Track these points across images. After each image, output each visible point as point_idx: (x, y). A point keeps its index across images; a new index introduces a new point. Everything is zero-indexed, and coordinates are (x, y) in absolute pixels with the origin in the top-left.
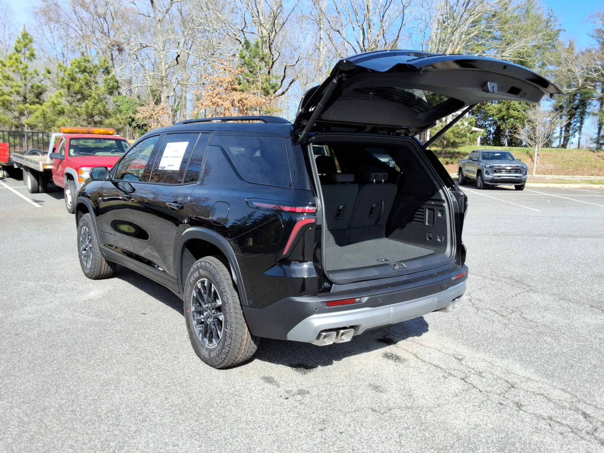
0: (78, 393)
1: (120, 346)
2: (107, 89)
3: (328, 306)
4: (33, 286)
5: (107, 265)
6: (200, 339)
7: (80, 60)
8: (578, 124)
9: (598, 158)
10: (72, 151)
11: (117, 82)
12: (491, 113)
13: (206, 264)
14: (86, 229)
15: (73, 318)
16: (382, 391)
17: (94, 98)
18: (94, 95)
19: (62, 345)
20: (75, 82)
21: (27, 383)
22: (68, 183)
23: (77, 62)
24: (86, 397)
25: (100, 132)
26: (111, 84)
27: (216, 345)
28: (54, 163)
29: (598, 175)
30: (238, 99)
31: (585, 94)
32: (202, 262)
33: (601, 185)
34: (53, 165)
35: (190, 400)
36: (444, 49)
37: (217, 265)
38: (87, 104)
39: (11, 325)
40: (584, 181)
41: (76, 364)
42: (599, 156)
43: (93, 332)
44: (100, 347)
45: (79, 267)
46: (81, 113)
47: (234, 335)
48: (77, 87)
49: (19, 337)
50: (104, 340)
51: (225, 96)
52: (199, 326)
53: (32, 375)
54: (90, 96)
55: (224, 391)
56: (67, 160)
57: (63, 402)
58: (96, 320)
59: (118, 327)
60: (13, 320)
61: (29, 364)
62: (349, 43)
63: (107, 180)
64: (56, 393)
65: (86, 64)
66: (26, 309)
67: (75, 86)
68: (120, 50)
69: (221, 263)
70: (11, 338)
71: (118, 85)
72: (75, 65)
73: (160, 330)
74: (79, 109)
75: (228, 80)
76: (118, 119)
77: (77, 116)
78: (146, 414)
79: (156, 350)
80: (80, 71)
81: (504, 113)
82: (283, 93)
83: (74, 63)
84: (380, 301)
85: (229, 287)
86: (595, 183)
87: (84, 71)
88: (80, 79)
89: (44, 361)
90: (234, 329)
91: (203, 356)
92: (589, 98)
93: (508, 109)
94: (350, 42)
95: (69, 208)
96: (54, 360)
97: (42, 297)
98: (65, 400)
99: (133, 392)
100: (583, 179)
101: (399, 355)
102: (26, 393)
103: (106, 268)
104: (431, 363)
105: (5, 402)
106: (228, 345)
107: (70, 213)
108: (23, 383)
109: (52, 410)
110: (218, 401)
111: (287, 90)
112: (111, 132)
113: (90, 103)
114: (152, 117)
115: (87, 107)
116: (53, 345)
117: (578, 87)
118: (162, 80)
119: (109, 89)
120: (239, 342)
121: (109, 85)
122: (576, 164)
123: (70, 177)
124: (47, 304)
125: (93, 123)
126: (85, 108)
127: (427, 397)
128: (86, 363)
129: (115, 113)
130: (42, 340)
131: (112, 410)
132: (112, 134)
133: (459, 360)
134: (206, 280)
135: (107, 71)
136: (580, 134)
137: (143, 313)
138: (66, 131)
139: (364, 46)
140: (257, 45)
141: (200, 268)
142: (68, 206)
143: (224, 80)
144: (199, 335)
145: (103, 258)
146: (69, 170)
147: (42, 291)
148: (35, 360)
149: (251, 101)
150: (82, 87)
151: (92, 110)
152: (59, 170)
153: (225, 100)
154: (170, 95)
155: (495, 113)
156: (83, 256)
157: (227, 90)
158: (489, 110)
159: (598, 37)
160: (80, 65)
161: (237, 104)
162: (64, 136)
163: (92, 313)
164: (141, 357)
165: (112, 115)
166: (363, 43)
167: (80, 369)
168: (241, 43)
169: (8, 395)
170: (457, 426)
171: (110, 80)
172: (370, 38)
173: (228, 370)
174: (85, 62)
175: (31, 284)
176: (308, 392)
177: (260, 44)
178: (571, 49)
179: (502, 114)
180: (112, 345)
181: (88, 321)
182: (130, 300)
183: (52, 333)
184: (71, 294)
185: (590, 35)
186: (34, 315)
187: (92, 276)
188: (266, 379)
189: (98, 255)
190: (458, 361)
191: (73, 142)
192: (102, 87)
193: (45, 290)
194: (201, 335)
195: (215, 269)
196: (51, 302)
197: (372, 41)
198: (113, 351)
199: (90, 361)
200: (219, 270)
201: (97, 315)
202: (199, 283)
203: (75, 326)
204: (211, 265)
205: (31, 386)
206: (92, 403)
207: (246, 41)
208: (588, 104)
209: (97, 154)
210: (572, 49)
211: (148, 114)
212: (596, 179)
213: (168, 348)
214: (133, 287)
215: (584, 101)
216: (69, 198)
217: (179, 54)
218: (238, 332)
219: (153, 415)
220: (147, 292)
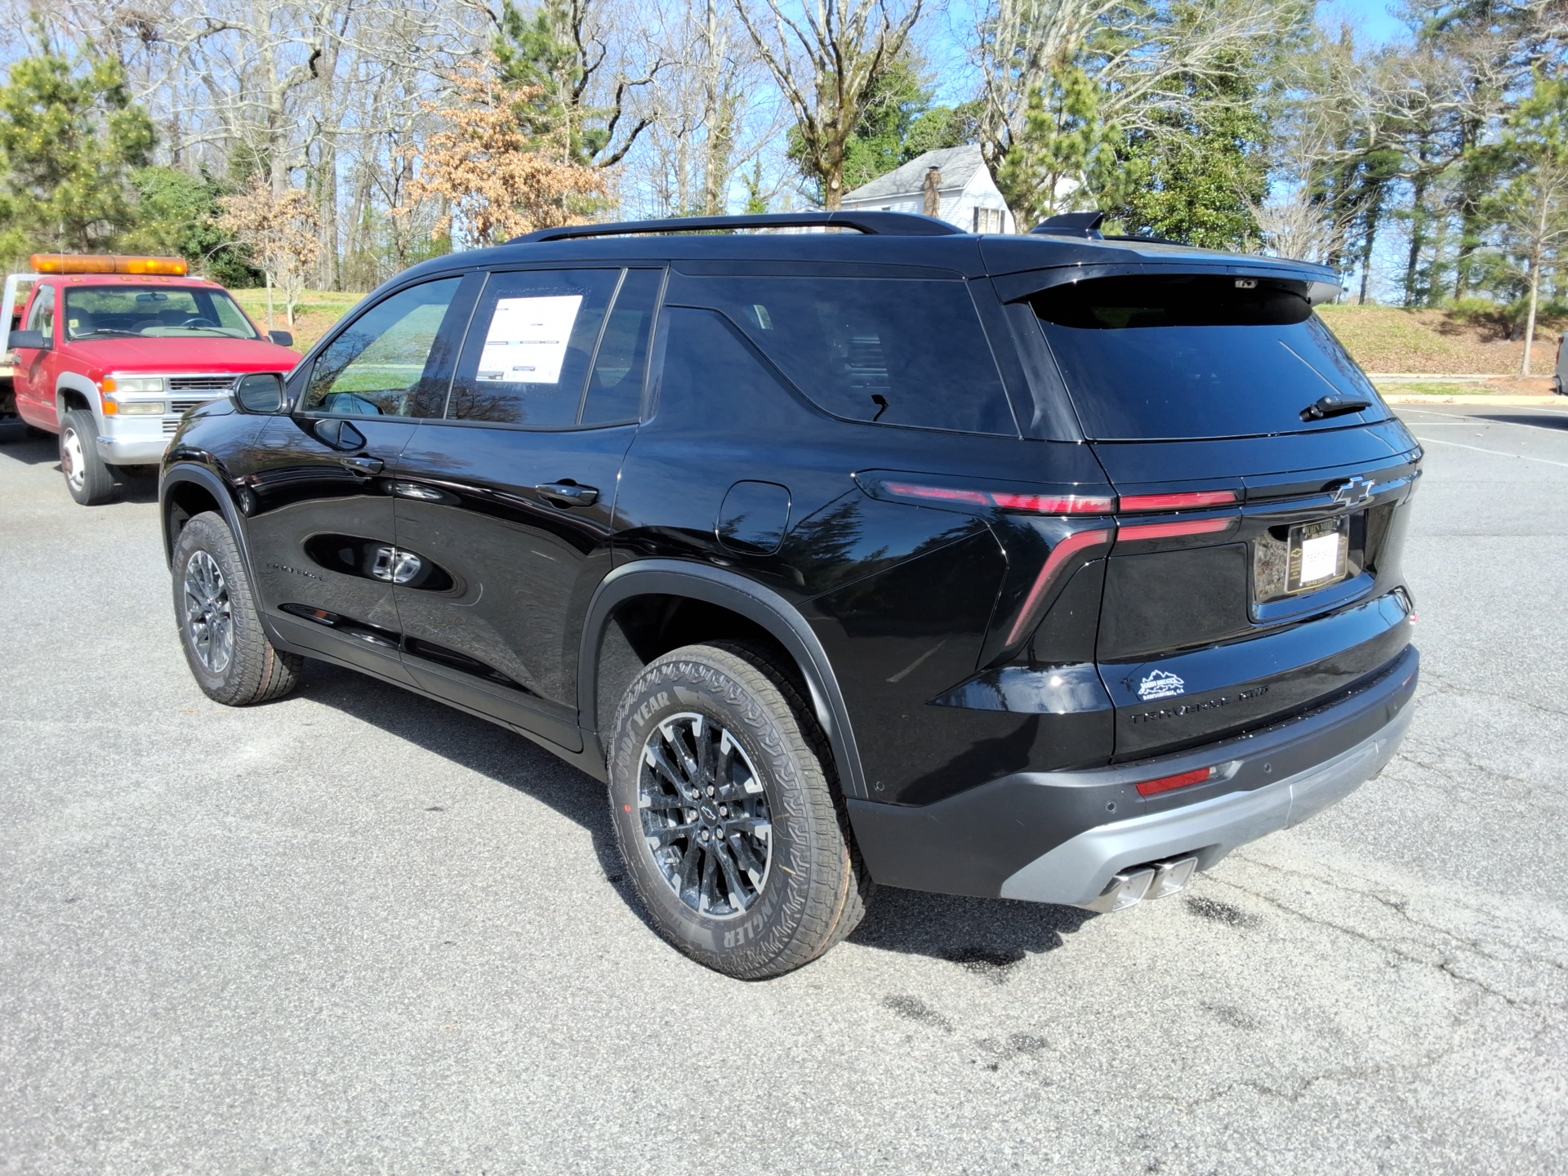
0: (352, 1093)
1: (413, 922)
2: (121, 149)
3: (1142, 794)
4: (59, 736)
5: (279, 663)
6: (677, 893)
7: (37, 65)
8: (1362, 243)
9: (1422, 328)
10: (74, 323)
11: (149, 127)
12: (1149, 213)
13: (697, 671)
14: (205, 559)
15: (227, 834)
16: (1251, 1025)
17: (87, 175)
18: (84, 165)
19: (231, 930)
20: (28, 128)
21: (173, 1073)
22: (71, 418)
23: (29, 71)
24: (383, 1108)
25: (147, 269)
26: (133, 135)
27: (742, 911)
28: (19, 361)
29: (1424, 371)
30: (524, 174)
31: (1381, 164)
32: (682, 667)
33: (1447, 397)
34: (17, 365)
35: (711, 1094)
36: (1036, 43)
37: (740, 674)
38: (66, 192)
39: (40, 869)
40: (1403, 386)
41: (302, 990)
42: (1424, 323)
43: (307, 877)
44: (352, 928)
45: (185, 668)
46: (51, 217)
47: (813, 885)
48: (35, 143)
49: (83, 908)
50: (355, 904)
51: (486, 164)
52: (665, 850)
53: (177, 1039)
54: (74, 168)
55: (799, 1053)
56: (63, 351)
57: (318, 1132)
58: (301, 836)
59: (377, 858)
60: (39, 852)
61: (151, 1000)
62: (789, 23)
63: (284, 414)
64: (279, 1100)
65: (58, 77)
66: (68, 811)
67: (29, 138)
68: (148, 36)
69: (750, 668)
70: (56, 912)
71: (152, 137)
72: (26, 78)
73: (508, 859)
74: (44, 206)
75: (492, 119)
76: (155, 233)
77: (37, 226)
78: (600, 1151)
79: (528, 927)
80: (41, 98)
81: (1182, 213)
82: (616, 159)
83: (23, 74)
84: (1267, 769)
85: (792, 741)
86: (1432, 392)
87: (51, 98)
88: (41, 119)
89: (195, 986)
90: (814, 867)
91: (693, 944)
92: (1390, 174)
93: (1190, 204)
94: (792, 22)
95: (78, 488)
96: (226, 982)
97: (100, 770)
98: (321, 1125)
99: (524, 1076)
100: (1400, 381)
101: (1229, 902)
102: (182, 1105)
103: (276, 672)
104: (1330, 925)
105: (126, 1144)
106: (793, 913)
107: (81, 502)
108: (157, 1071)
109: (295, 1164)
110: (796, 1089)
111: (626, 149)
112: (179, 269)
113: (74, 188)
114: (265, 224)
115: (67, 199)
116: (201, 930)
117: (1367, 143)
118: (272, 121)
119: (129, 148)
120: (828, 902)
121: (126, 136)
122: (1368, 343)
123: (75, 400)
124: (128, 793)
125: (84, 243)
126: (61, 203)
127: (1384, 1034)
128: (333, 986)
129: (147, 216)
130: (159, 913)
131: (488, 1149)
132: (181, 275)
133: (1396, 906)
134: (700, 717)
135: (117, 97)
136: (1366, 266)
137: (431, 805)
138: (48, 267)
139: (830, 31)
140: (542, 25)
141: (675, 683)
142: (73, 483)
143: (481, 120)
144: (670, 879)
145: (269, 645)
146: (69, 379)
147: (94, 748)
148: (164, 985)
149: (561, 177)
150: (50, 142)
151: (81, 208)
152: (36, 380)
153: (485, 176)
154: (294, 163)
155: (1160, 215)
156: (195, 640)
157: (491, 147)
158: (1145, 206)
159: (1412, 17)
160: (40, 80)
161: (523, 186)
162: (43, 282)
163: (278, 815)
164: (491, 952)
165: (137, 220)
166: (828, 22)
167: (321, 1009)
168: (494, 18)
169: (127, 1118)
170: (1518, 1120)
171: (130, 122)
172: (842, 9)
173: (775, 982)
174: (53, 71)
175: (47, 727)
176: (1043, 1043)
177: (548, 22)
178: (1346, 45)
179: (1176, 217)
180: (386, 920)
181: (278, 844)
182: (375, 768)
183: (180, 887)
184: (188, 757)
185: (1389, 11)
186: (100, 832)
187: (231, 699)
188: (898, 1005)
189: (253, 635)
190: (1394, 911)
191: (77, 301)
192: (107, 143)
193: (102, 747)
194: (677, 880)
195: (736, 685)
196: (138, 784)
197: (848, 19)
198: (399, 937)
199: (342, 978)
200: (749, 690)
201: (296, 822)
202: (667, 726)
203: (245, 862)
204: (718, 673)
205: (191, 1081)
206: (411, 1128)
207: (512, 13)
208: (1385, 189)
209: (147, 331)
210: (1349, 49)
211: (253, 216)
212: (1430, 381)
213: (561, 920)
214: (363, 726)
215: (1378, 181)
216: (78, 463)
217: (318, 48)
218: (825, 875)
219: (622, 1153)
220: (413, 739)
